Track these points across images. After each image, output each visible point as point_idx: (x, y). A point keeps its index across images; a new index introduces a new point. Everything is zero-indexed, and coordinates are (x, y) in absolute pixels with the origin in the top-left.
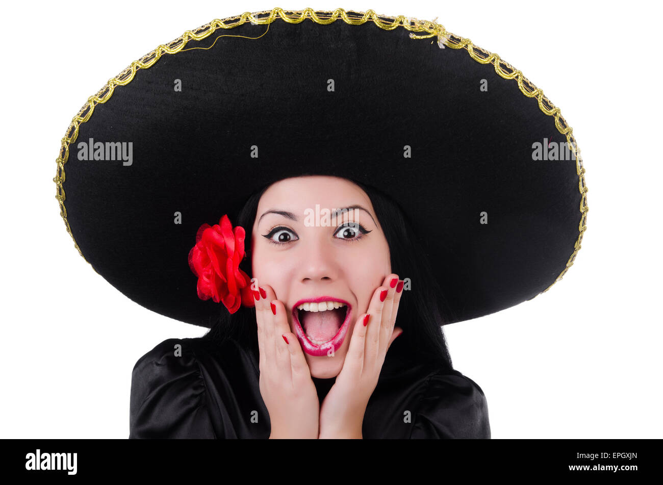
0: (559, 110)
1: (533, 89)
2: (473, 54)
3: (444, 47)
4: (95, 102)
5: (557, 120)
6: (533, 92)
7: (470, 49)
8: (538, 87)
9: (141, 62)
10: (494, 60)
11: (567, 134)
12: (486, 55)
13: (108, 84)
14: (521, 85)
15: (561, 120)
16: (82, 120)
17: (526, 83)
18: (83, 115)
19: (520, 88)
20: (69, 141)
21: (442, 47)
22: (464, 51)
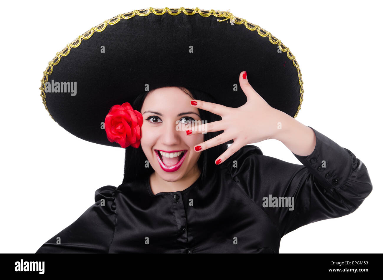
0: (289, 49)
1: (276, 40)
2: (247, 26)
3: (233, 24)
4: (61, 56)
5: (288, 53)
6: (276, 42)
7: (246, 24)
8: (279, 39)
9: (83, 36)
10: (257, 28)
11: (293, 59)
12: (253, 26)
13: (67, 47)
14: (270, 39)
15: (290, 53)
16: (54, 64)
17: (272, 38)
18: (55, 62)
19: (270, 40)
20: (48, 73)
21: (232, 24)
22: (243, 25)
